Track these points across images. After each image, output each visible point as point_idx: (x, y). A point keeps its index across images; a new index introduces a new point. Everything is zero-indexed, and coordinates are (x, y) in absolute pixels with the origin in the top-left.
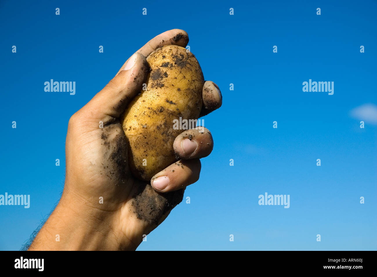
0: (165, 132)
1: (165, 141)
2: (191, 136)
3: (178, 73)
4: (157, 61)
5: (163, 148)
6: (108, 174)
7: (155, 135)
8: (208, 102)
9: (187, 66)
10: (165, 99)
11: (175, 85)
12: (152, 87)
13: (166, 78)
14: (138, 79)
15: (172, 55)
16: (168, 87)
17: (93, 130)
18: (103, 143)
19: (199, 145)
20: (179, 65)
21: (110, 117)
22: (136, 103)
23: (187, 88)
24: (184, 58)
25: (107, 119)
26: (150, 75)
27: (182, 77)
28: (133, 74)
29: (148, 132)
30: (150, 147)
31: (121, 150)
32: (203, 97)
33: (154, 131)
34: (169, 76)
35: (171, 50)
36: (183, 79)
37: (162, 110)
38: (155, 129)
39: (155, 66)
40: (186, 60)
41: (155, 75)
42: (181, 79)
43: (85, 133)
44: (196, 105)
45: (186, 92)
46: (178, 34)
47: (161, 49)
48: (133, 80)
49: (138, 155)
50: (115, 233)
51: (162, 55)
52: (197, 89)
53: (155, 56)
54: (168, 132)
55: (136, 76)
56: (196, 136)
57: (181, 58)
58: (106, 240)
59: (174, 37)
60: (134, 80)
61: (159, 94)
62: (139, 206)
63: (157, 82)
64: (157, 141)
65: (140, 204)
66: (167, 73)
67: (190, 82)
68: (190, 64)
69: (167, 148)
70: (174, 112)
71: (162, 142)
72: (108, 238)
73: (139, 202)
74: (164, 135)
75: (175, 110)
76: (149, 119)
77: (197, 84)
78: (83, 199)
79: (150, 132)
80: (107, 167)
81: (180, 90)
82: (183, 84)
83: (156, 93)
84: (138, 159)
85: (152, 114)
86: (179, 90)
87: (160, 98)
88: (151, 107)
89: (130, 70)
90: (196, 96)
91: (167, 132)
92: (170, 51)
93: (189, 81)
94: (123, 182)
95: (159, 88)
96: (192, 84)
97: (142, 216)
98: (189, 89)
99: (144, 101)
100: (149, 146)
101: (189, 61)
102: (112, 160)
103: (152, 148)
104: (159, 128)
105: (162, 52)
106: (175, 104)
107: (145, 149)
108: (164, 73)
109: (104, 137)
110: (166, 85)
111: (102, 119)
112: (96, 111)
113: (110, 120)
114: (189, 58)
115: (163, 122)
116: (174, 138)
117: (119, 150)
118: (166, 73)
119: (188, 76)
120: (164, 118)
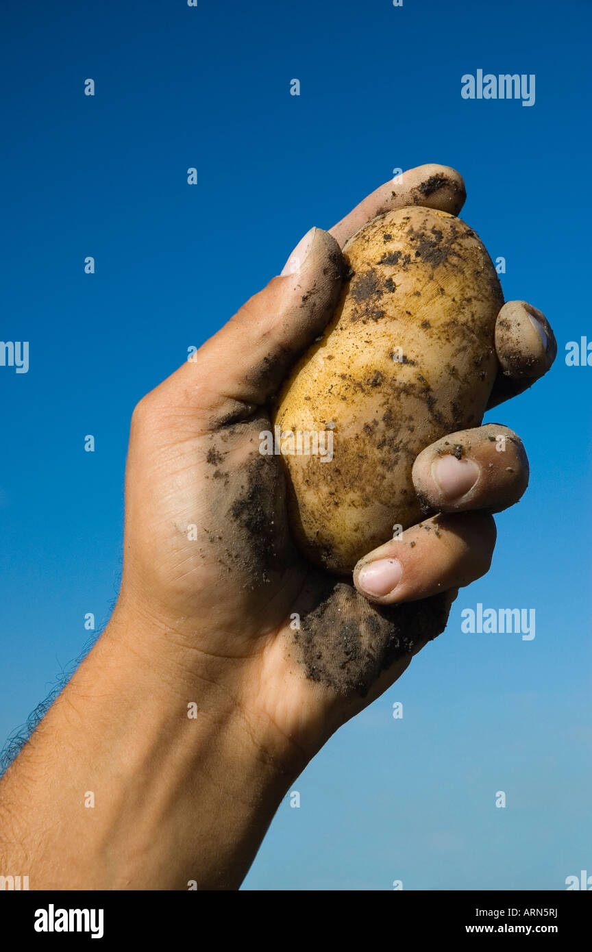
0: (388, 439)
1: (388, 464)
2: (461, 447)
3: (424, 280)
4: (368, 251)
5: (381, 484)
6: (222, 557)
7: (358, 449)
8: (509, 357)
9: (450, 260)
10: (386, 349)
11: (415, 314)
12: (353, 320)
13: (392, 294)
14: (311, 300)
15: (411, 231)
16: (395, 319)
17: (187, 440)
18: (211, 476)
19: (484, 473)
20: (428, 258)
21: (237, 403)
22: (310, 363)
23: (448, 321)
24: (444, 240)
25: (227, 409)
26: (348, 286)
27: (435, 292)
28: (299, 286)
29: (341, 440)
30: (345, 481)
31: (262, 493)
32: (498, 344)
33: (357, 437)
34: (398, 290)
35: (408, 218)
36: (439, 296)
37: (378, 381)
38: (359, 433)
39: (363, 262)
40: (447, 245)
41: (362, 287)
42: (432, 295)
43: (166, 448)
44: (476, 364)
45: (445, 332)
46: (434, 174)
47: (384, 218)
48: (300, 302)
49: (314, 504)
50: (247, 717)
51: (384, 232)
52: (478, 323)
53: (364, 236)
54: (397, 441)
55: (308, 292)
56: (474, 448)
57: (434, 240)
58: (221, 733)
59: (423, 184)
60: (302, 303)
61: (372, 338)
62: (313, 647)
63: (368, 305)
64: (365, 466)
65: (317, 639)
66: (394, 281)
67: (456, 303)
68: (459, 256)
69: (392, 486)
70: (412, 386)
71: (380, 469)
72: (228, 727)
73: (315, 634)
74: (386, 448)
75: (414, 381)
76: (343, 404)
77: (479, 309)
78: (160, 624)
79: (344, 442)
80: (220, 538)
81: (430, 327)
82: (437, 310)
83: (364, 334)
84: (316, 513)
85: (352, 391)
86: (426, 325)
87: (372, 349)
88: (348, 372)
89: (292, 276)
90: (474, 342)
91: (392, 439)
92: (405, 221)
93: (454, 300)
94: (265, 579)
95: (371, 322)
96: (464, 308)
97: (321, 674)
98: (454, 322)
99: (330, 358)
100: (342, 479)
101: (457, 248)
102: (235, 521)
103: (352, 484)
104: (371, 430)
105: (383, 226)
106: (413, 363)
107: (331, 487)
108: (385, 282)
109: (213, 458)
110: (390, 313)
111: (214, 407)
112: (197, 387)
113: (234, 412)
114: (456, 238)
115: (383, 412)
116: (413, 456)
117: (254, 492)
118: (391, 280)
119: (453, 288)
120: (385, 403)
